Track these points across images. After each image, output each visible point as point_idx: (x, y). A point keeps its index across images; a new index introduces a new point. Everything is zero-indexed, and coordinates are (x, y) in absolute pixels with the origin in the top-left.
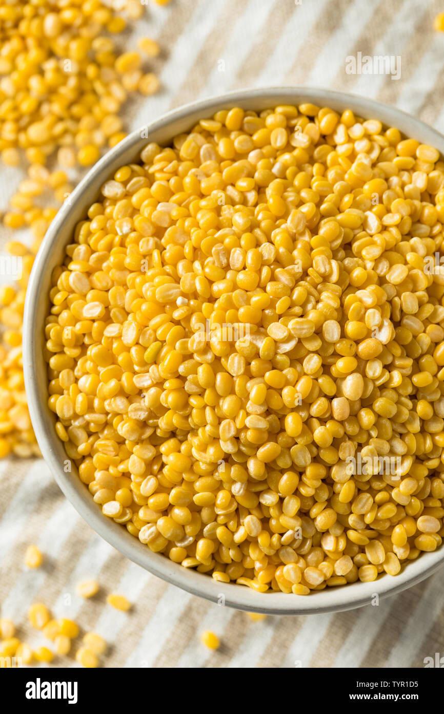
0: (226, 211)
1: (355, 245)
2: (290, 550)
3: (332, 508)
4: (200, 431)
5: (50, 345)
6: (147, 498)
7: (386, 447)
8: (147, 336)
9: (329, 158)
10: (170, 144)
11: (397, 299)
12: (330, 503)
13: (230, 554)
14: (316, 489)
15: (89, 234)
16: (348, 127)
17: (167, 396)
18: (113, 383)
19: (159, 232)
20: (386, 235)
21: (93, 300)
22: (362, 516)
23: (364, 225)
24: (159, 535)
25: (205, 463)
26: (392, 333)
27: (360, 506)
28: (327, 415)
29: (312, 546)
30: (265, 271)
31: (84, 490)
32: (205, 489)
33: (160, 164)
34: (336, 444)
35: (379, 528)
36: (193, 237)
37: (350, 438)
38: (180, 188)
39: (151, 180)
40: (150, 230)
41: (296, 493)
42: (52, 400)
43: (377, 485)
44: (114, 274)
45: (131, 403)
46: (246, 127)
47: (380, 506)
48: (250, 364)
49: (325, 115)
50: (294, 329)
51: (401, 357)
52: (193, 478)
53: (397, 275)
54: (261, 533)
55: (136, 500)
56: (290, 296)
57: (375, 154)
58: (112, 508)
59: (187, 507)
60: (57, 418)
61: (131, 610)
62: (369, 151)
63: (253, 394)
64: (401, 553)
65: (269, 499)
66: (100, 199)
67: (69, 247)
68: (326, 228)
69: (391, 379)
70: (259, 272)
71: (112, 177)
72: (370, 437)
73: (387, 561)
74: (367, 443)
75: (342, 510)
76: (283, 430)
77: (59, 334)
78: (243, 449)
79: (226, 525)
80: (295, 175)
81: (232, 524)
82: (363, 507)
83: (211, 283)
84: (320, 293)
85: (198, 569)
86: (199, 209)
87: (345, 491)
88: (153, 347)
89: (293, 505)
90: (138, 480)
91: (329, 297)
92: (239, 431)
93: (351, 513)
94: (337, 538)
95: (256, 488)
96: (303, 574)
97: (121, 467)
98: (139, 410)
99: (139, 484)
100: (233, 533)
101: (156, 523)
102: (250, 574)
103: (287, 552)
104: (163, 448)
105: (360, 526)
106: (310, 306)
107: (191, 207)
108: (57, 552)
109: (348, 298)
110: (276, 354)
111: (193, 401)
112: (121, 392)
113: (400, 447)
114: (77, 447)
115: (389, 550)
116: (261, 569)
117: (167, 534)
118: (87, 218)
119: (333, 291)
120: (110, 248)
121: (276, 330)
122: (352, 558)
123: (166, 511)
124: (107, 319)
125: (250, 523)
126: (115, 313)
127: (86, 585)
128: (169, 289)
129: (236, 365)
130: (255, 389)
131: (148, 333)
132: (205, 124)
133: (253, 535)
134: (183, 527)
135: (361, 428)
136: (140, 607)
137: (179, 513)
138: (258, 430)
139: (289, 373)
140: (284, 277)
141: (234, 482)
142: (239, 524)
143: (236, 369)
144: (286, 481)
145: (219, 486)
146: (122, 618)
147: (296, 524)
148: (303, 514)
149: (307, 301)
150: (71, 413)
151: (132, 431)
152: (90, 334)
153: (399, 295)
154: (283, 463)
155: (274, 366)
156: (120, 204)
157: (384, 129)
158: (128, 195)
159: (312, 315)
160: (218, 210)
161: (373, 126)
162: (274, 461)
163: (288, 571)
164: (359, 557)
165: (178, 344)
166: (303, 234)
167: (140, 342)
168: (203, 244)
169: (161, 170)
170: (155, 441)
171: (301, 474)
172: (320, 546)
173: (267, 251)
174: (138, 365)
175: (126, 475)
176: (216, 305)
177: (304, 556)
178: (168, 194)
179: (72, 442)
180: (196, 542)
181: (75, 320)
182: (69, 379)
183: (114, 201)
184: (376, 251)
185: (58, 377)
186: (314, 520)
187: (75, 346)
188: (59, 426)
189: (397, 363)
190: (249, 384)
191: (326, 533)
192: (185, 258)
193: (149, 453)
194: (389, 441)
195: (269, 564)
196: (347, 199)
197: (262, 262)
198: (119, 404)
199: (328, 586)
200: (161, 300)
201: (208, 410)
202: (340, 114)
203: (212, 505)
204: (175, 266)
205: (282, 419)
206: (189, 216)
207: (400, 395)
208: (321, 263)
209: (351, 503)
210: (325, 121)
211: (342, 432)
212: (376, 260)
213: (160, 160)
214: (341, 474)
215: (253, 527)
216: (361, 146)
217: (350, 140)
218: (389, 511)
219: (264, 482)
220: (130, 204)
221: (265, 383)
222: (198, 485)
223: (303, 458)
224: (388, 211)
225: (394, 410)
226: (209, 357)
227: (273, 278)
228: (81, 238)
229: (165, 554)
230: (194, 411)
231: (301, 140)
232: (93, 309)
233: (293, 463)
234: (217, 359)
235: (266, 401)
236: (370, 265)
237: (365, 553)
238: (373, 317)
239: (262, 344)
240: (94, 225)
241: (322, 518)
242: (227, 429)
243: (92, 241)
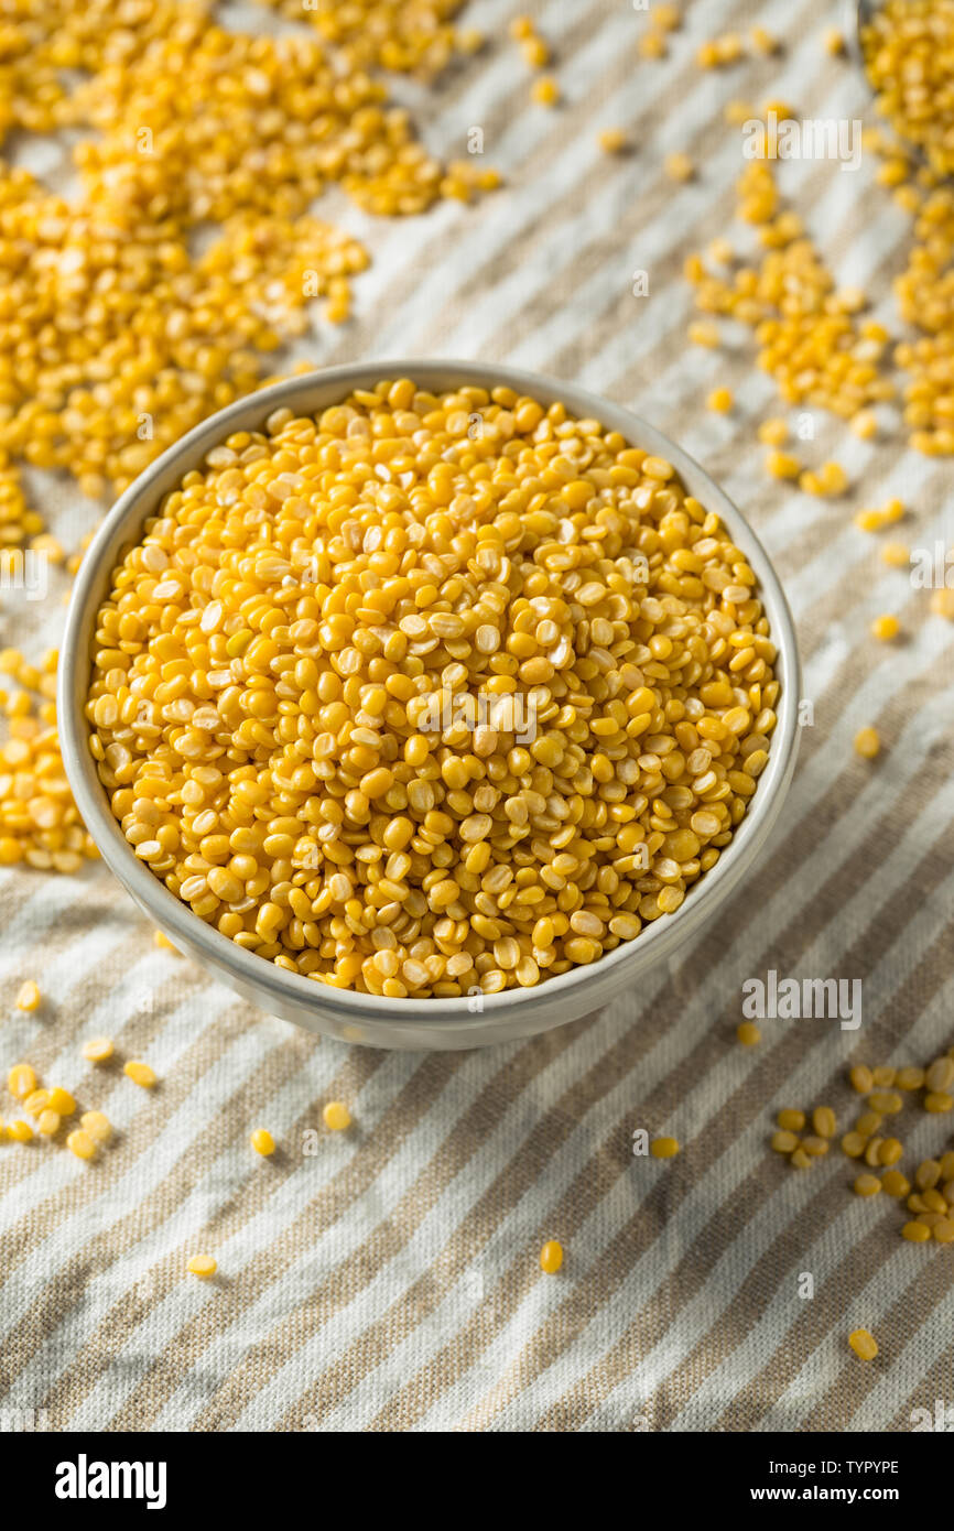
0: (370, 487)
1: (538, 552)
2: (387, 930)
3: (454, 880)
4: (286, 750)
5: (100, 635)
6: (198, 840)
7: (541, 805)
8: (235, 623)
9: (522, 455)
10: (313, 416)
11: (585, 623)
12: (452, 872)
13: (302, 931)
14: (436, 847)
15: (180, 506)
16: (556, 423)
17: (249, 696)
18: (177, 680)
19: (273, 507)
20: (584, 549)
21: (169, 579)
22: (496, 896)
23: (555, 533)
24: (209, 891)
25: (288, 792)
26: (569, 661)
27: (494, 879)
28: (464, 745)
29: (420, 935)
30: (408, 555)
31: (116, 827)
32: (279, 830)
33: (291, 432)
34: (470, 787)
35: (516, 916)
36: (319, 511)
37: (494, 784)
38: (313, 458)
39: (273, 450)
40: (264, 501)
41: (409, 850)
42: (91, 705)
43: (520, 857)
44: (204, 551)
45: (197, 707)
46: (415, 406)
47: (522, 887)
48: (368, 664)
49: (524, 403)
50: (435, 624)
51: (580, 692)
52: (268, 814)
53: (590, 593)
54: (351, 898)
55: (184, 842)
56: (439, 589)
57: (586, 459)
58: (149, 849)
59: (254, 856)
60: (93, 729)
61: (155, 1088)
62: (580, 454)
63: (365, 702)
64: (542, 957)
65: (368, 854)
66: (204, 470)
67: (149, 520)
68: (501, 522)
69: (559, 715)
70: (401, 555)
71: (222, 442)
72: (520, 787)
73: (521, 965)
74: (516, 794)
75: (467, 881)
76: (400, 758)
77: (116, 621)
78: (342, 775)
79: (303, 887)
80: (471, 466)
81: (312, 886)
82: (498, 882)
83: (333, 564)
84: (480, 594)
85: (259, 950)
86: (333, 484)
87: (475, 855)
88: (241, 634)
89: (399, 866)
90: (192, 814)
91: (490, 598)
92: (341, 749)
93: (481, 890)
94: (456, 923)
95: (355, 834)
96: (401, 968)
97: (171, 797)
98: (206, 718)
99: (191, 820)
100: (312, 901)
101: (206, 875)
102: (328, 964)
103: (384, 934)
104: (232, 776)
105: (492, 912)
106: (462, 606)
107: (323, 481)
109: (518, 603)
110: (407, 655)
111: (284, 707)
112: (187, 694)
113: (560, 808)
114: (114, 771)
115: (525, 953)
116: (343, 954)
117: (219, 889)
118: (179, 488)
119: (500, 594)
120: (203, 521)
121: (411, 625)
122: (474, 959)
123: (224, 861)
124: (184, 603)
125: (338, 883)
126: (195, 599)
127: (97, 1045)
128: (276, 564)
129: (349, 660)
130: (369, 695)
131: (237, 619)
132: (361, 395)
133: (339, 898)
134: (244, 883)
135: (509, 773)
136: (168, 1085)
137: (241, 862)
138: (367, 747)
139: (421, 681)
140: (432, 563)
141: (324, 822)
142: (321, 887)
143: (348, 666)
144: (395, 829)
145: (303, 829)
146: (141, 1099)
147: (403, 892)
148: (413, 883)
149: (460, 600)
150: (114, 718)
151: (194, 743)
152: (158, 623)
153: (589, 620)
154: (395, 801)
155: (399, 666)
156: (225, 475)
157: (602, 434)
158: (240, 466)
159: (464, 614)
160: (359, 488)
161: (589, 426)
162: (383, 799)
163: (383, 959)
164: (484, 957)
165: (274, 632)
166: (468, 524)
167: (225, 629)
168: (330, 521)
169: (291, 440)
170: (224, 765)
171: (418, 824)
172: (431, 935)
173: (416, 533)
174: (216, 659)
175: (176, 810)
176: (335, 589)
177: (407, 946)
178: (294, 466)
179: (109, 764)
180: (257, 909)
181: (137, 605)
182: (119, 680)
183: (220, 470)
184: (566, 561)
185: (103, 678)
186: (427, 894)
187: (134, 640)
188: (95, 741)
189: (573, 697)
190: (362, 689)
191: (442, 917)
192: (303, 536)
193: (213, 777)
194: (547, 799)
195: (355, 950)
196: (537, 500)
197: (405, 545)
198: (182, 708)
199: (431, 990)
200: (260, 576)
201: (302, 719)
202: (545, 409)
203: (289, 855)
204: (288, 544)
205: (402, 744)
206: (319, 490)
207: (570, 741)
208: (485, 558)
209: (481, 876)
210: (524, 411)
211: (482, 774)
212: (564, 572)
213: (293, 428)
214: (473, 830)
215: (340, 888)
216: (567, 447)
217: (555, 438)
218: (534, 895)
219: (366, 829)
220: (242, 476)
221: (386, 690)
222: (272, 825)
223: (425, 799)
224: (592, 523)
225: (558, 758)
226: (315, 650)
227: (419, 565)
228: (168, 509)
229: (213, 921)
230: (283, 721)
231: (485, 432)
232: (168, 588)
233: (409, 805)
234: (325, 655)
235: (383, 714)
236: (554, 577)
237: (492, 952)
238: (547, 632)
239: (389, 640)
240: (188, 494)
241: (438, 890)
242: (325, 745)
243: (181, 513)
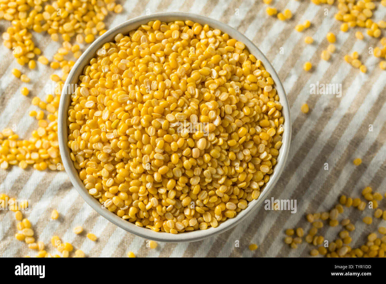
0: (151, 64)
1: (206, 83)
2: (170, 214)
3: (189, 196)
4: (134, 159)
5: (70, 119)
6: (109, 188)
7: (214, 171)
8: (113, 117)
9: (197, 45)
10: (128, 34)
11: (223, 107)
12: (189, 194)
13: (144, 214)
14: (183, 187)
15: (90, 71)
16: (206, 32)
17: (120, 143)
18: (97, 137)
19: (121, 72)
20: (220, 80)
21: (90, 100)
22: (202, 201)
23: (210, 75)
24: (113, 204)
25: (135, 173)
26: (220, 122)
27: (202, 196)
28: (190, 156)
29: (180, 213)
30: (166, 91)
31: (81, 183)
32: (134, 185)
33: (123, 42)
34: (193, 168)
35: (209, 206)
36: (136, 75)
37: (199, 166)
38: (131, 53)
39: (118, 49)
40: (117, 71)
41: (174, 189)
42: (69, 143)
43: (209, 187)
44: (100, 89)
45: (104, 145)
46: (161, 29)
47: (210, 197)
48: (157, 131)
49: (196, 26)
50: (177, 117)
51: (223, 132)
52: (130, 180)
53: (224, 97)
54: (158, 205)
55: (104, 188)
56: (177, 103)
57: (217, 44)
58: (93, 191)
59: (126, 192)
60: (71, 151)
61: (97, 241)
62: (215, 43)
63: (158, 144)
64: (218, 218)
65: (162, 191)
66: (96, 56)
67: (81, 76)
68: (194, 75)
69: (218, 141)
70: (164, 91)
71: (101, 47)
72: (208, 166)
73: (212, 221)
74: (206, 169)
75: (194, 197)
76: (170, 161)
77: (74, 114)
78: (152, 168)
79: (143, 201)
80: (182, 51)
81: (145, 201)
82: (203, 196)
83: (142, 95)
84: (190, 102)
85: (129, 220)
86: (139, 63)
87: (195, 189)
88: (115, 121)
89: (172, 194)
90: (106, 179)
91: (193, 104)
92: (151, 160)
93: (198, 199)
94: (191, 210)
95: (157, 185)
96: (175, 224)
97: (98, 174)
98: (107, 149)
99: (106, 182)
100: (146, 205)
101: (112, 199)
102: (152, 224)
103: (169, 215)
104: (117, 166)
105: (201, 205)
106: (185, 108)
107: (136, 62)
108: (65, 213)
109: (202, 105)
110: (169, 127)
111: (132, 146)
112: (100, 141)
113: (221, 172)
114: (79, 164)
115: (213, 216)
116: (157, 221)
117: (117, 204)
118: (89, 64)
119: (195, 102)
120: (99, 78)
121: (170, 117)
122: (197, 219)
123: (116, 194)
124: (96, 108)
125: (153, 201)
126: (99, 106)
127: (77, 228)
128: (124, 97)
129: (151, 131)
130: (159, 142)
131: (114, 115)
132: (144, 27)
133: (154, 206)
134: (124, 201)
135: (204, 162)
136: (101, 240)
137: (123, 195)
138: (160, 160)
139: (174, 136)
140: (174, 94)
141: (147, 182)
142: (148, 201)
143: (151, 133)
144: (170, 183)
145: (141, 184)
146: (93, 244)
147: (174, 202)
148: (177, 198)
149: (184, 106)
150: (78, 148)
151: (104, 158)
152: (88, 115)
153: (224, 106)
154: (169, 175)
155: (167, 132)
156: (104, 59)
157: (222, 34)
158: (108, 55)
159: (186, 112)
160: (147, 64)
161: (217, 32)
162: (166, 174)
163: (169, 223)
164: (200, 219)
165: (126, 121)
166: (183, 76)
167: (110, 119)
168: (140, 78)
169: (123, 45)
170: (114, 163)
171: (177, 181)
172: (183, 213)
173: (168, 83)
174: (108, 129)
175: (100, 177)
176: (144, 105)
177: (176, 217)
178: (125, 56)
179: (77, 162)
180: (129, 208)
181: (82, 108)
182: (77, 134)
183: (102, 57)
184: (215, 86)
185: (73, 133)
186: (181, 201)
187: (81, 120)
188: (72, 154)
189: (222, 135)
190: (156, 140)
191: (186, 207)
192: (131, 84)
193: (111, 168)
194: (216, 168)
195: (160, 219)
196: (204, 63)
197: (165, 88)
198: (99, 146)
199: (185, 231)
200: (120, 101)
201: (138, 150)
202: (203, 26)
203: (137, 192)
204: (127, 87)
205: (170, 156)
206: (135, 66)
207: (222, 149)
208: (191, 89)
209: (198, 195)
210: (196, 28)
211: (196, 163)
212: (215, 90)
213: (123, 41)
214: (194, 182)
215: (154, 203)
216: (211, 40)
217: (207, 37)
218: (214, 199)
219: (161, 183)
220: (109, 59)
221: (164, 140)
222: (131, 183)
223: (179, 174)
224: (222, 69)
225: (219, 155)
226: (140, 127)
227: (170, 95)
228: (86, 73)
229: (115, 213)
230: (132, 150)
231: (185, 36)
232: (90, 104)
233: (174, 175)
234: (143, 128)
235: (164, 148)
236: (212, 92)
237: (203, 217)
238: (212, 114)
239: (163, 123)
240: (92, 67)
241: (185, 201)
242: (146, 159)
243: (91, 74)
